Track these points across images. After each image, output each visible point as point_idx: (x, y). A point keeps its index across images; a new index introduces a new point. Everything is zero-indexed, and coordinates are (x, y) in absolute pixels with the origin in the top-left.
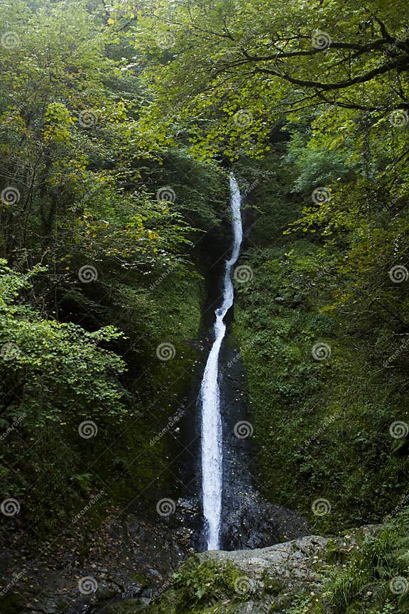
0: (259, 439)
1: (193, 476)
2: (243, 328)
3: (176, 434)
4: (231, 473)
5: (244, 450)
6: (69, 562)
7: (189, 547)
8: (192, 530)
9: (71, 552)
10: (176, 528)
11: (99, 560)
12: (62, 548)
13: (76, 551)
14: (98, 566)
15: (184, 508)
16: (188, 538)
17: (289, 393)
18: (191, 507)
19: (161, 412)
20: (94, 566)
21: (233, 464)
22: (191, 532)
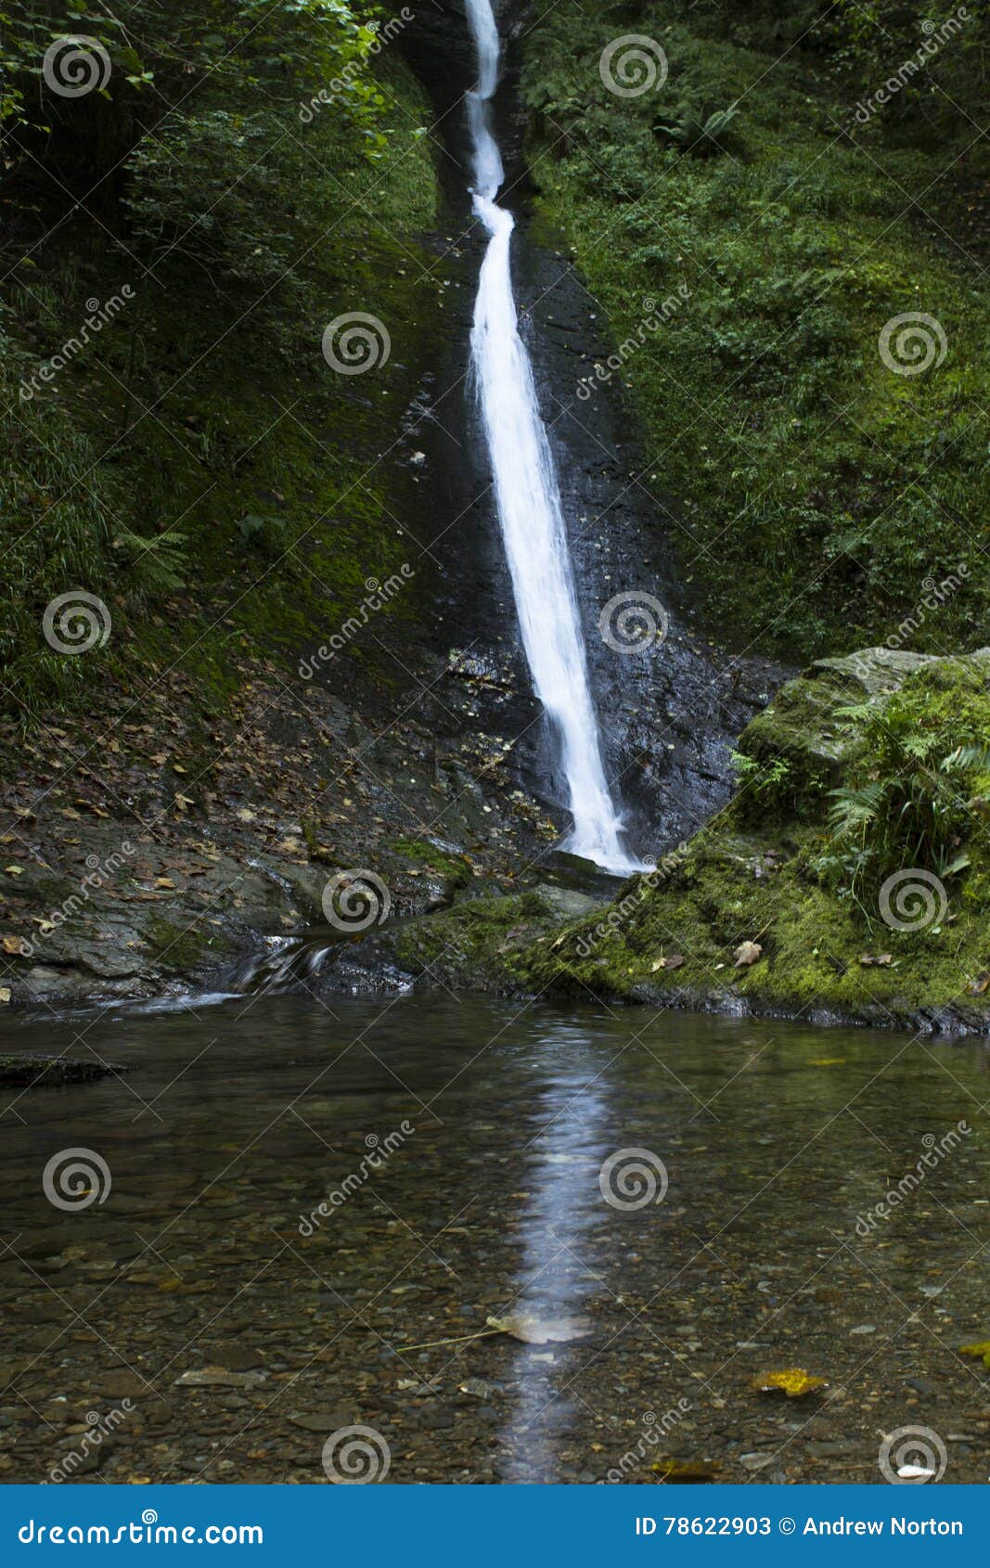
0: (669, 484)
1: (485, 586)
2: (570, 199)
3: (415, 468)
4: (600, 575)
5: (629, 513)
6: (152, 798)
7: (509, 787)
8: (506, 740)
9: (155, 767)
10: (457, 735)
11: (259, 799)
12: (116, 748)
13: (169, 762)
14: (261, 815)
15: (471, 677)
16: (499, 764)
17: (747, 351)
18: (493, 675)
19: (363, 410)
20: (247, 815)
21: (601, 551)
22: (507, 747)
